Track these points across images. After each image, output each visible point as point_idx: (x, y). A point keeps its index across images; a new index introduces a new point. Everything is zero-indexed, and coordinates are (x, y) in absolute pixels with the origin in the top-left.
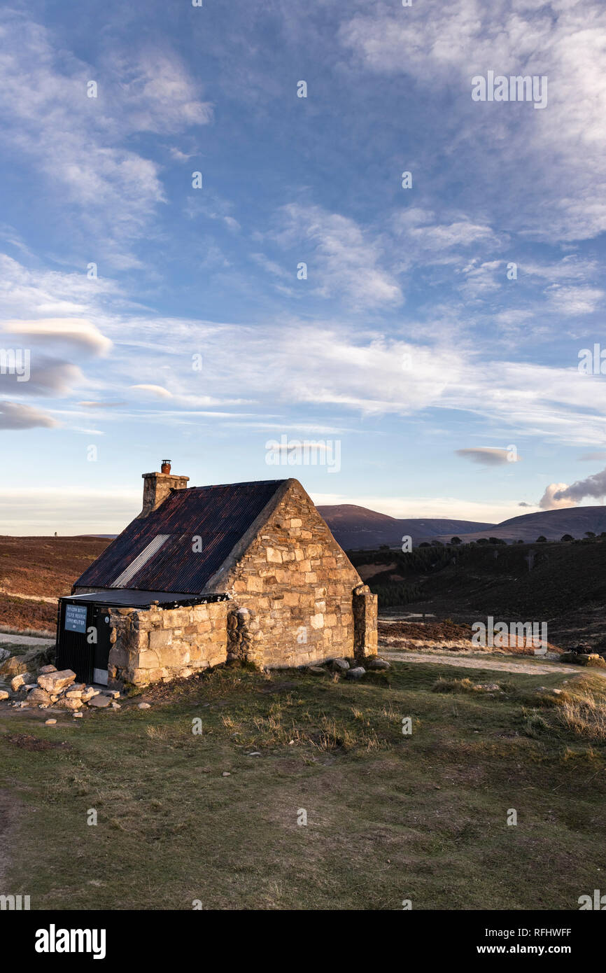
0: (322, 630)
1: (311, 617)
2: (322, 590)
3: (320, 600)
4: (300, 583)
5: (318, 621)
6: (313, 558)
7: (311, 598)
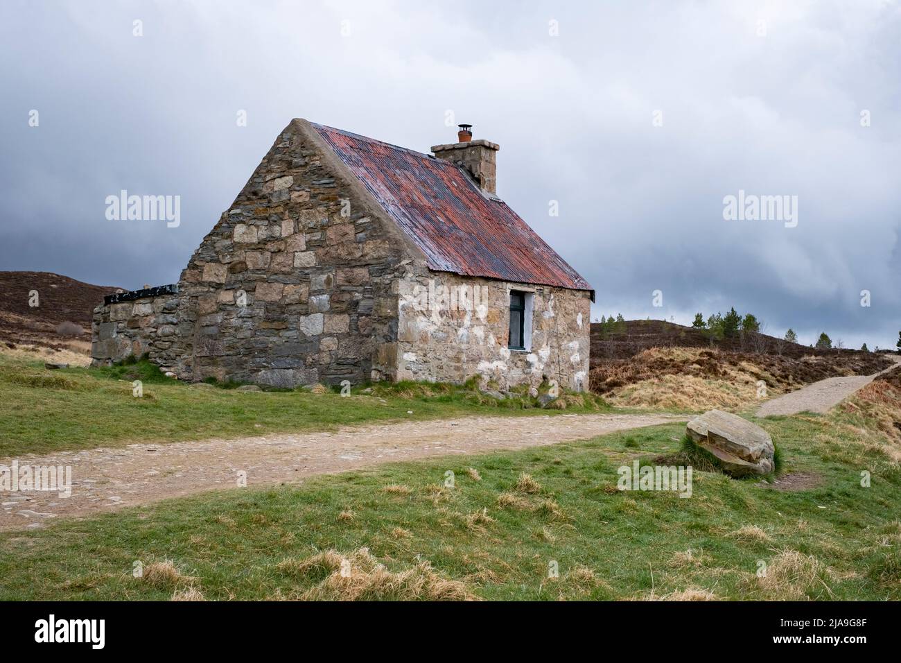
0: (319, 337)
1: (302, 318)
2: (324, 277)
3: (320, 292)
4: (283, 269)
5: (313, 325)
6: (311, 230)
7: (304, 289)
